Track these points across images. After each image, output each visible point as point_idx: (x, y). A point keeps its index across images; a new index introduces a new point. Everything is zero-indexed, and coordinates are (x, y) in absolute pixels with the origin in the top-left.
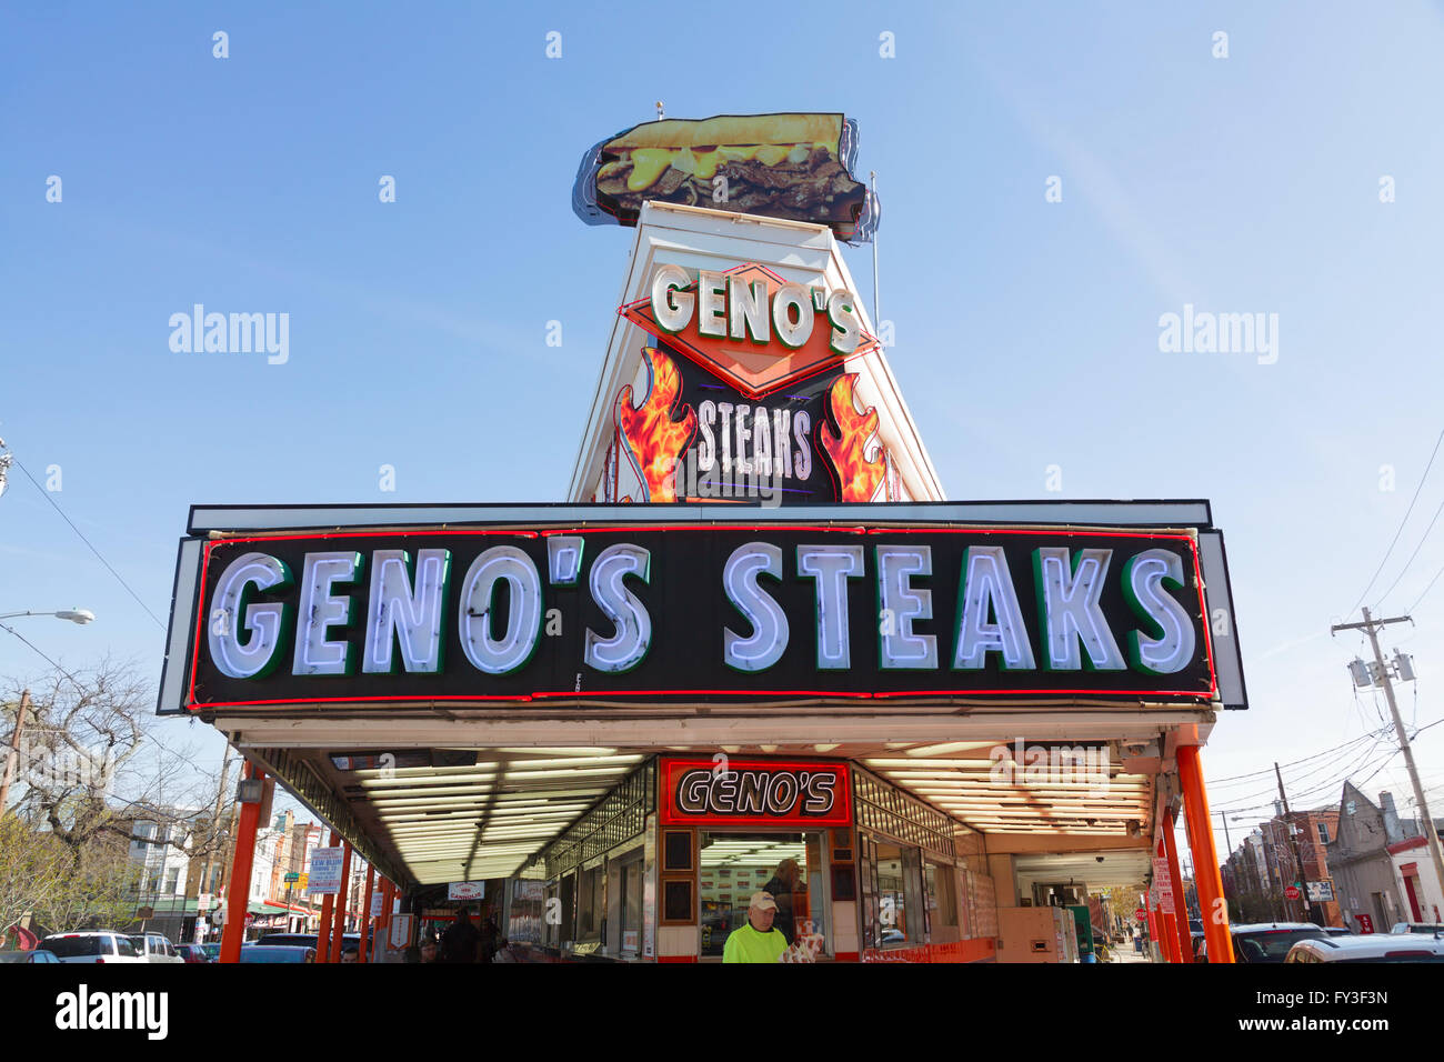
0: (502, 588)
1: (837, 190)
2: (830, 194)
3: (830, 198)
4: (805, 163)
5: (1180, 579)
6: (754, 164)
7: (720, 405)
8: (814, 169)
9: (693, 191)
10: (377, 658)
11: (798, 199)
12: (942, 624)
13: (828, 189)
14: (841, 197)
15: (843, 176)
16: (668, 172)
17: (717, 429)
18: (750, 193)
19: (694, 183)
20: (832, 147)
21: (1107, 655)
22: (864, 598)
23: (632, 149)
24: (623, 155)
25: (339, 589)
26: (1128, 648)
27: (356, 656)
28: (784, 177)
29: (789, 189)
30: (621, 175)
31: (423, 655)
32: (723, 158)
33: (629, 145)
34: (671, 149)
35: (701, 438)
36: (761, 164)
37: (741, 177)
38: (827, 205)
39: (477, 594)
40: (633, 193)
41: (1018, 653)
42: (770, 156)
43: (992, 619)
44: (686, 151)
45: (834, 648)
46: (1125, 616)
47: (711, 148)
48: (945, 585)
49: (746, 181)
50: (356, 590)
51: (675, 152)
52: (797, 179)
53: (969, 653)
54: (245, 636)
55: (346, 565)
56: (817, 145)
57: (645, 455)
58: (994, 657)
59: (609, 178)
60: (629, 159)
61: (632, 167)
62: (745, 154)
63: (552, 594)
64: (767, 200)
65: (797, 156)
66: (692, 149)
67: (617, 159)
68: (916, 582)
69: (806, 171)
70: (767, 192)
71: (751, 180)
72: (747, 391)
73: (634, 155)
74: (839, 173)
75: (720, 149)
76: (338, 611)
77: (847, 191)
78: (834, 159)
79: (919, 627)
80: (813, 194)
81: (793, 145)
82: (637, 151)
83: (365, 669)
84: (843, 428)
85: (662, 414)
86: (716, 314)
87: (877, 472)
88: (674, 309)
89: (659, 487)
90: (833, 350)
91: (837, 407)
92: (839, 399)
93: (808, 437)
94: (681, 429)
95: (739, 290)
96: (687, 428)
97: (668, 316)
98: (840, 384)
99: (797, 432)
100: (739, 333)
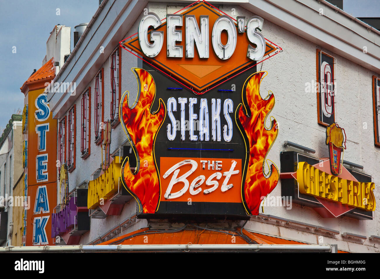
84: (252, 110)
85: (146, 111)
86: (177, 43)
87: (272, 135)
88: (152, 42)
89: (145, 155)
90: (248, 59)
91: (249, 96)
92: (251, 90)
93: (231, 115)
94: (157, 118)
95: (191, 24)
96: (161, 118)
97: (150, 47)
98: (252, 81)
99: (225, 112)
100: (191, 54)
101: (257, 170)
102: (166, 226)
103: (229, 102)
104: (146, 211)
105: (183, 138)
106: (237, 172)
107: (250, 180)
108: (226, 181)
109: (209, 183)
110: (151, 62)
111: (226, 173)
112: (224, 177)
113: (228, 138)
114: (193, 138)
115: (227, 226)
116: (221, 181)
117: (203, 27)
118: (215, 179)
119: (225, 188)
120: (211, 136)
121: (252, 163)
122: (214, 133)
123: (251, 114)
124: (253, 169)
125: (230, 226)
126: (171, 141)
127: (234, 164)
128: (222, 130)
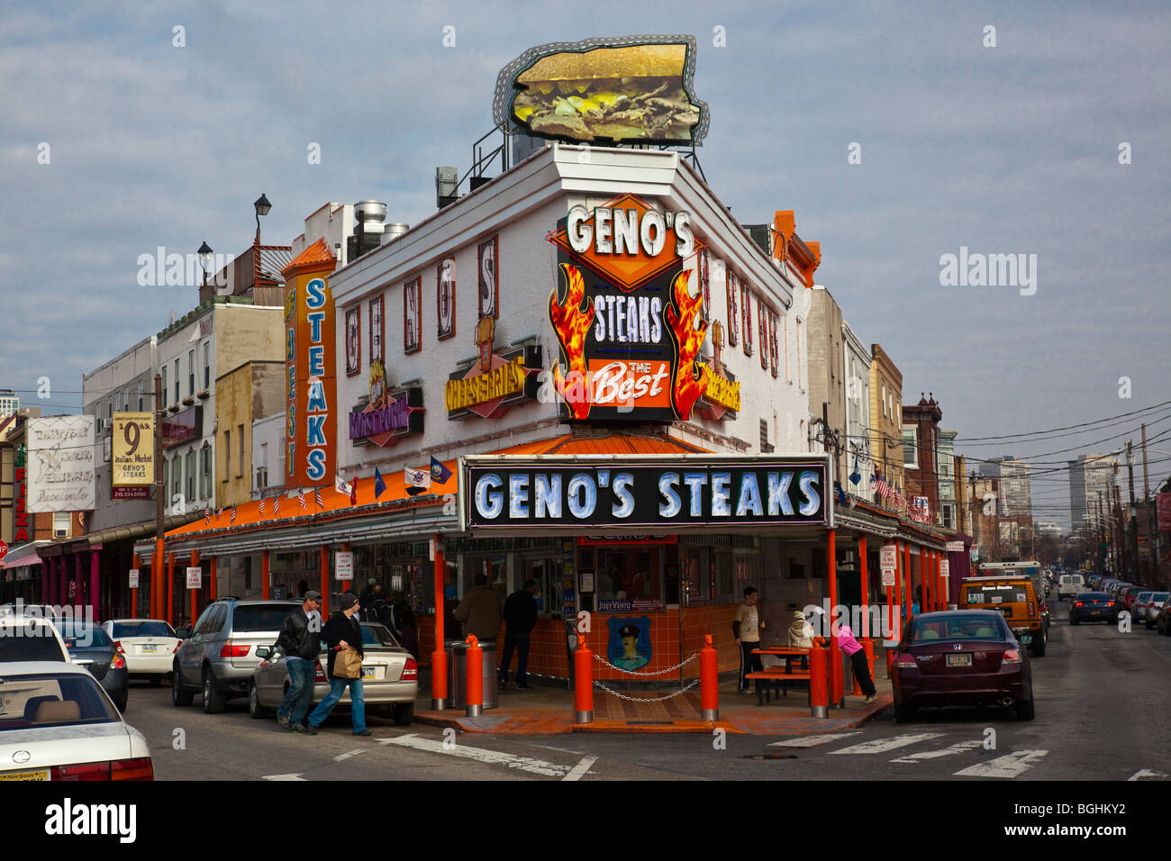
0: (582, 489)
5: (818, 483)
7: (607, 297)
10: (539, 513)
17: (605, 313)
21: (788, 511)
22: (706, 490)
25: (523, 488)
26: (796, 508)
27: (532, 512)
35: (597, 321)
39: (573, 490)
41: (758, 512)
43: (750, 499)
45: (695, 511)
46: (796, 496)
48: (735, 488)
50: (530, 490)
53: (741, 512)
54: (490, 504)
55: (524, 480)
57: (566, 337)
58: (749, 512)
63: (600, 491)
68: (725, 486)
72: (623, 287)
76: (525, 497)
79: (725, 501)
83: (536, 516)
84: (681, 309)
85: (575, 309)
86: (606, 237)
87: (701, 337)
88: (581, 237)
89: (575, 356)
90: (676, 255)
91: (678, 295)
92: (680, 289)
93: (660, 315)
94: (587, 318)
95: (619, 217)
96: (590, 317)
97: (578, 241)
98: (681, 279)
99: (653, 312)
100: (620, 250)
101: (686, 373)
102: (589, 432)
103: (656, 301)
104: (577, 416)
105: (612, 339)
106: (666, 375)
107: (680, 384)
108: (655, 384)
109: (638, 387)
110: (578, 257)
111: (655, 376)
112: (653, 381)
113: (657, 339)
114: (622, 339)
115: (650, 432)
116: (650, 385)
117: (631, 220)
118: (644, 382)
119: (653, 392)
120: (640, 337)
121: (682, 366)
122: (641, 334)
123: (679, 313)
124: (683, 372)
125: (653, 432)
126: (600, 342)
127: (663, 367)
128: (651, 330)
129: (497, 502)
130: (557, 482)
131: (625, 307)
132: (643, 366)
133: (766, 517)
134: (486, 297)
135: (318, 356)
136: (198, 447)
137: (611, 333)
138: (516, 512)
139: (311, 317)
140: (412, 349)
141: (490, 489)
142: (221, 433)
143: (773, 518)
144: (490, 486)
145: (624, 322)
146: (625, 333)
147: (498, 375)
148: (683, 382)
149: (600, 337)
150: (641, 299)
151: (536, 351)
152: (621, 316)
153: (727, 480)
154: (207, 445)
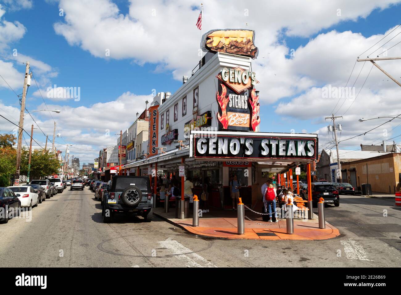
0: (235, 144)
1: (252, 48)
2: (251, 49)
3: (250, 50)
4: (246, 42)
5: (313, 145)
6: (237, 42)
7: (232, 95)
8: (247, 44)
9: (225, 47)
10: (220, 152)
11: (245, 50)
12: (286, 150)
13: (250, 48)
14: (252, 50)
15: (253, 45)
16: (220, 43)
17: (232, 99)
18: (235, 48)
19: (225, 45)
20: (251, 39)
21: (304, 154)
22: (277, 146)
23: (213, 37)
24: (211, 38)
25: (214, 143)
26: (306, 153)
27: (217, 152)
28: (242, 45)
29: (243, 48)
30: (211, 43)
31: (225, 152)
32: (230, 40)
33: (212, 36)
34: (221, 37)
35: (229, 101)
36: (238, 42)
37: (234, 45)
38: (250, 52)
39: (232, 144)
40: (214, 47)
41: (294, 154)
42: (239, 40)
43: (292, 150)
44: (223, 38)
45: (274, 153)
46: (307, 149)
47: (228, 38)
48: (287, 146)
49: (235, 46)
50: (216, 143)
51: (221, 38)
52: (244, 46)
53: (289, 154)
54: (202, 149)
55: (215, 140)
56: (248, 38)
58: (292, 154)
59: (209, 43)
60: (213, 39)
61: (213, 41)
62: (234, 39)
63: (241, 145)
64: (239, 50)
65: (245, 40)
66: (225, 37)
67: (210, 39)
68: (284, 145)
69: (246, 44)
70: (239, 48)
71: (236, 45)
72: (237, 92)
73: (213, 38)
74: (252, 45)
75: (230, 38)
76: (215, 146)
77: (254, 49)
78: (251, 41)
79: (284, 150)
80: (247, 49)
81: (244, 38)
82: (215, 37)
83: (218, 153)
84: (253, 99)
85: (224, 97)
86: (233, 78)
89: (223, 111)
90: (252, 84)
91: (252, 96)
92: (252, 94)
95: (236, 73)
97: (225, 78)
98: (252, 91)
99: (245, 100)
100: (236, 81)
101: (254, 118)
103: (246, 97)
104: (224, 128)
106: (248, 118)
108: (246, 120)
109: (241, 121)
110: (225, 82)
111: (246, 118)
113: (246, 108)
114: (236, 107)
116: (244, 120)
117: (239, 74)
118: (242, 119)
119: (245, 123)
121: (253, 116)
122: (242, 106)
123: (252, 101)
127: (248, 115)
128: (244, 105)
129: (205, 148)
130: (226, 142)
131: (237, 98)
132: (242, 115)
133: (297, 156)
134: (195, 103)
135: (155, 126)
136: (133, 149)
137: (234, 105)
138: (211, 152)
139: (154, 118)
140: (175, 120)
141: (202, 143)
142: (137, 146)
143: (299, 157)
144: (202, 142)
145: (237, 102)
146: (238, 105)
147: (199, 121)
148: (254, 120)
149: (230, 106)
150: (242, 96)
151: (210, 112)
152: (236, 100)
153: (285, 143)
154: (135, 149)
